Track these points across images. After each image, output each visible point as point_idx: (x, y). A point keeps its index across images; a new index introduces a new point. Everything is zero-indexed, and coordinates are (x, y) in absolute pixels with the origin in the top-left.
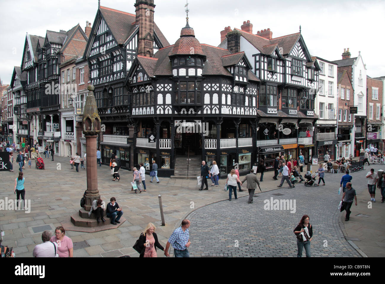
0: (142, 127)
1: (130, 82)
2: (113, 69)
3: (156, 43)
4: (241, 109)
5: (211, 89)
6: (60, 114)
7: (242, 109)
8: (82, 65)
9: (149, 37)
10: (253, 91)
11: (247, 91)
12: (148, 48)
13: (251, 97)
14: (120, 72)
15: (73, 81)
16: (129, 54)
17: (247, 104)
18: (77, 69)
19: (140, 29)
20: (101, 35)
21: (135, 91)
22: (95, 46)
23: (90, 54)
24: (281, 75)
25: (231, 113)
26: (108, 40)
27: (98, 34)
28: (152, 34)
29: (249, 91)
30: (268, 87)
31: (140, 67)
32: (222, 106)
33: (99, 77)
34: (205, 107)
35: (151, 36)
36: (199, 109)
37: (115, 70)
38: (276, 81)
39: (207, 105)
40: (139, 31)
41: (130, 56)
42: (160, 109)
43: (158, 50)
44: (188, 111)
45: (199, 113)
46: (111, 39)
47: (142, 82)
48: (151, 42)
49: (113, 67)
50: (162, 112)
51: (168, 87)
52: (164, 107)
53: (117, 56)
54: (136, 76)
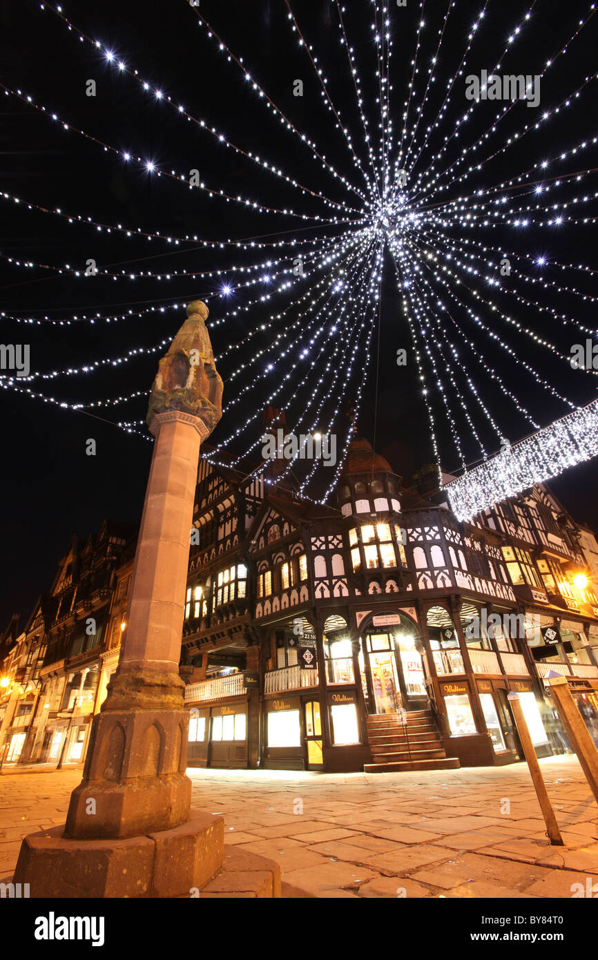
1: (253, 550)
2: (217, 537)
4: (487, 584)
5: (425, 538)
7: (490, 584)
11: (486, 549)
14: (231, 536)
16: (250, 503)
17: (493, 575)
21: (262, 566)
25: (473, 589)
29: (490, 551)
31: (272, 514)
32: (455, 572)
34: (420, 576)
37: (221, 537)
39: (423, 570)
41: (251, 507)
42: (322, 588)
45: (410, 589)
47: (278, 541)
49: (217, 533)
50: (327, 594)
51: (335, 542)
52: (330, 582)
53: (226, 510)
54: (265, 535)
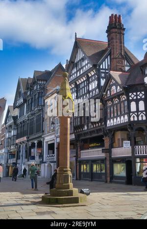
1: (105, 96)
3: (127, 62)
6: (44, 139)
9: (120, 56)
12: (120, 66)
14: (95, 89)
16: (103, 72)
19: (112, 50)
20: (78, 62)
21: (109, 104)
22: (73, 72)
23: (69, 80)
26: (84, 64)
27: (75, 62)
28: (123, 53)
31: (113, 81)
33: (77, 99)
35: (122, 55)
40: (111, 52)
43: (130, 68)
46: (86, 62)
48: (123, 60)
49: (89, 87)
51: (141, 95)
53: (92, 76)
54: (110, 90)
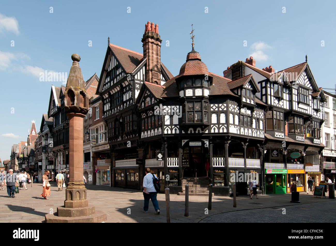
0: (151, 150)
1: (139, 108)
2: (123, 99)
3: (163, 76)
4: (248, 130)
5: (219, 109)
7: (250, 130)
8: (97, 103)
9: (156, 69)
10: (260, 115)
11: (254, 113)
12: (155, 78)
13: (258, 120)
14: (129, 100)
15: (90, 119)
16: (138, 83)
17: (254, 126)
18: (93, 108)
19: (147, 61)
20: (112, 70)
21: (144, 116)
22: (107, 82)
23: (103, 90)
24: (288, 102)
25: (239, 133)
26: (118, 73)
27: (109, 70)
28: (159, 66)
29: (256, 114)
30: (275, 112)
31: (147, 92)
32: (230, 125)
33: (111, 109)
34: (213, 127)
35: (158, 68)
36: (206, 129)
37: (125, 100)
38: (282, 107)
39: (214, 124)
40: (146, 63)
41: (138, 85)
42: (167, 129)
43: (165, 82)
44: (195, 130)
45: (207, 132)
46: (120, 71)
47: (150, 106)
48: (159, 73)
49: (123, 97)
50: (169, 132)
52: (172, 127)
53: (126, 86)
54: (144, 101)
